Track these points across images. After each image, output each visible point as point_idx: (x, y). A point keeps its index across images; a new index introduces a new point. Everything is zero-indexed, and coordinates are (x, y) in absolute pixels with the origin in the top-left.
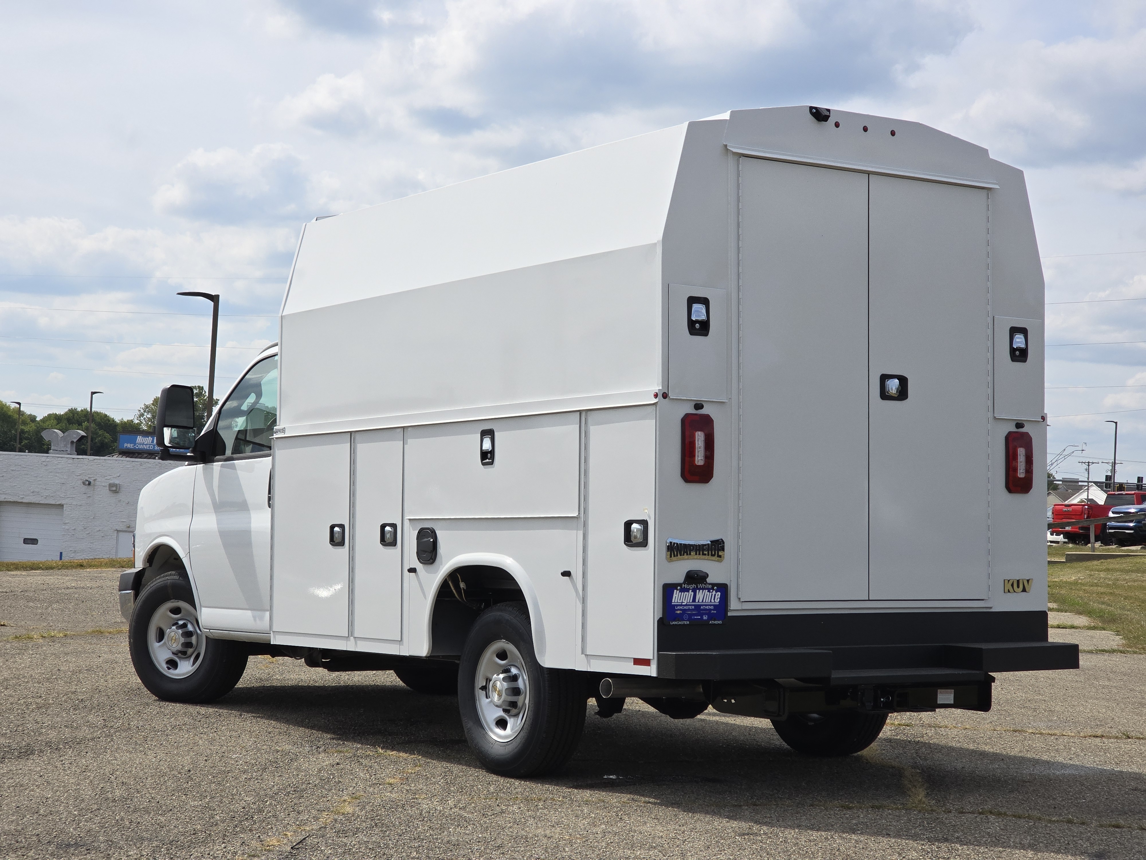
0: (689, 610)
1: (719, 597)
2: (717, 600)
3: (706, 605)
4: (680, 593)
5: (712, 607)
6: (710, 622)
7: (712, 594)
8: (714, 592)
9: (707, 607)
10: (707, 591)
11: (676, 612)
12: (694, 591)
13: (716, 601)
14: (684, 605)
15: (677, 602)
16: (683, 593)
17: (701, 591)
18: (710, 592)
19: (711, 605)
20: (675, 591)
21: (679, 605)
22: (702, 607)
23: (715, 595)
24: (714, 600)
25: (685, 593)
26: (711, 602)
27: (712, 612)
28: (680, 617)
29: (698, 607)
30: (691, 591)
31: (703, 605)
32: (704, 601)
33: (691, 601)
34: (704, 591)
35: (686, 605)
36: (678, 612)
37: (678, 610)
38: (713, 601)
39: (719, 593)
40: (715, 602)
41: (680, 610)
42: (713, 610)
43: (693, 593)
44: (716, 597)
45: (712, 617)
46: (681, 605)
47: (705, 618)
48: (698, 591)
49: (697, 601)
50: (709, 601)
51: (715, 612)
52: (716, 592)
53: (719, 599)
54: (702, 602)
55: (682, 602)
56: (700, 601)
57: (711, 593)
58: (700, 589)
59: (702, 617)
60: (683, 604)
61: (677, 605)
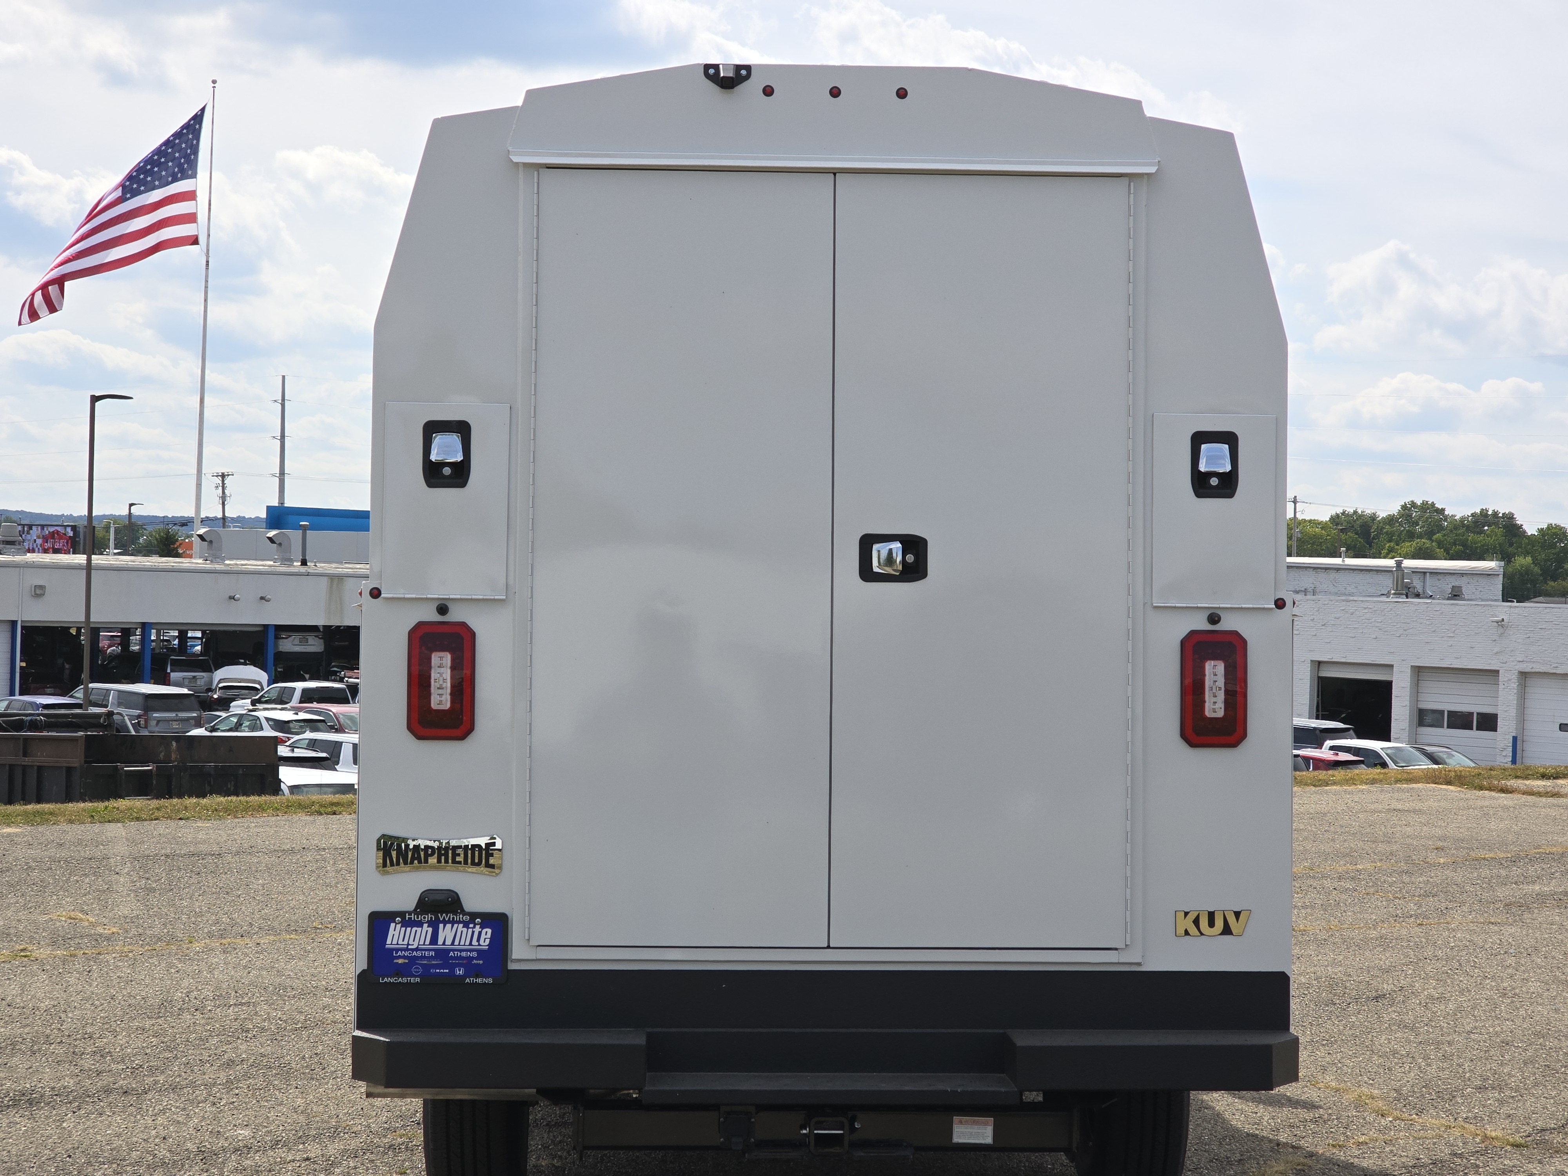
0: (423, 957)
1: (489, 935)
2: (485, 943)
3: (461, 951)
4: (403, 929)
5: (475, 954)
6: (467, 980)
7: (473, 932)
8: (477, 929)
9: (464, 954)
10: (461, 925)
11: (395, 961)
12: (434, 924)
13: (482, 942)
14: (413, 950)
15: (398, 944)
16: (409, 929)
17: (449, 926)
18: (468, 928)
19: (471, 951)
20: (393, 925)
21: (401, 950)
22: (451, 954)
23: (480, 933)
24: (478, 940)
25: (414, 929)
26: (471, 944)
27: (475, 961)
28: (401, 971)
29: (442, 954)
30: (425, 925)
31: (454, 950)
32: (456, 943)
33: (427, 942)
34: (456, 925)
35: (417, 949)
36: (400, 961)
37: (400, 957)
38: (475, 942)
39: (489, 931)
40: (479, 945)
41: (404, 957)
42: (476, 959)
43: (430, 930)
44: (483, 936)
45: (473, 970)
46: (407, 949)
47: (460, 972)
48: (441, 926)
49: (440, 942)
50: (468, 943)
51: (481, 962)
52: (482, 927)
53: (488, 941)
54: (453, 944)
55: (408, 944)
56: (448, 942)
57: (470, 931)
58: (445, 923)
59: (452, 971)
60: (410, 947)
61: (397, 950)
